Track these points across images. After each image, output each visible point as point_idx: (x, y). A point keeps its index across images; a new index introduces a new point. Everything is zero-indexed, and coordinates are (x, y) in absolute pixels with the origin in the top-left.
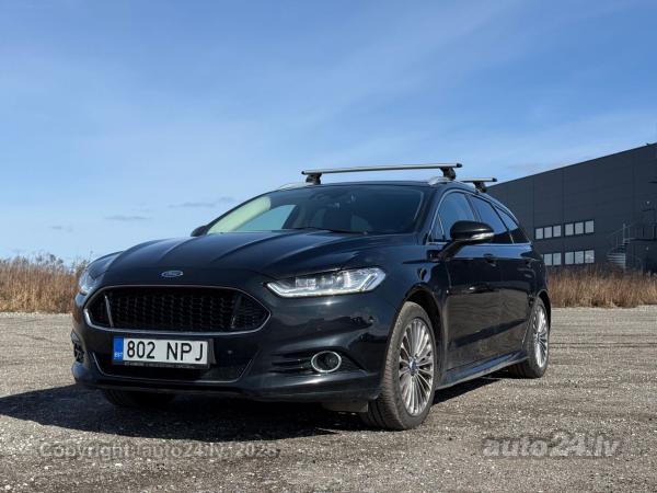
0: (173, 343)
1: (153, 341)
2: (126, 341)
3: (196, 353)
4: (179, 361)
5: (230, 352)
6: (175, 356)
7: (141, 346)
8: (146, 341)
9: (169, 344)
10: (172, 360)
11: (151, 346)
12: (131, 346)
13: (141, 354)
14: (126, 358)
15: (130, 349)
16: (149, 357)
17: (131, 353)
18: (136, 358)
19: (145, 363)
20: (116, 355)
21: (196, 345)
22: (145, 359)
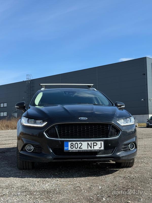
0: (90, 143)
1: (81, 142)
2: (70, 143)
3: (99, 146)
4: (92, 149)
5: (110, 145)
6: (91, 147)
7: (76, 145)
8: (78, 143)
9: (88, 143)
10: (89, 148)
11: (81, 144)
12: (72, 144)
13: (76, 147)
14: (70, 149)
15: (71, 146)
16: (80, 148)
17: (72, 147)
18: (74, 149)
19: (78, 150)
20: (65, 148)
21: (99, 143)
22: (78, 149)
